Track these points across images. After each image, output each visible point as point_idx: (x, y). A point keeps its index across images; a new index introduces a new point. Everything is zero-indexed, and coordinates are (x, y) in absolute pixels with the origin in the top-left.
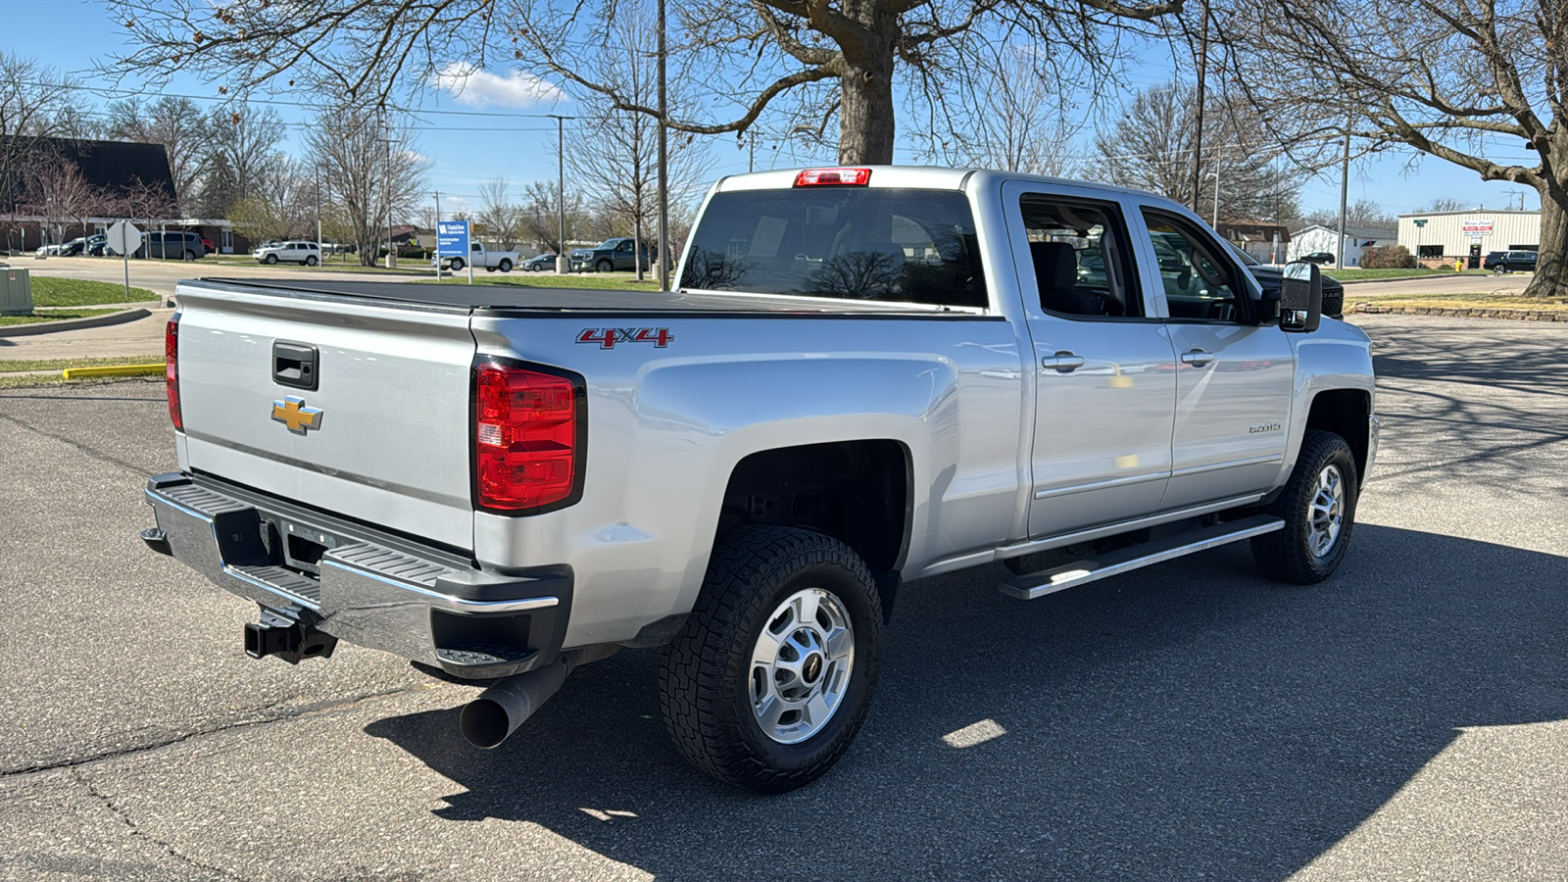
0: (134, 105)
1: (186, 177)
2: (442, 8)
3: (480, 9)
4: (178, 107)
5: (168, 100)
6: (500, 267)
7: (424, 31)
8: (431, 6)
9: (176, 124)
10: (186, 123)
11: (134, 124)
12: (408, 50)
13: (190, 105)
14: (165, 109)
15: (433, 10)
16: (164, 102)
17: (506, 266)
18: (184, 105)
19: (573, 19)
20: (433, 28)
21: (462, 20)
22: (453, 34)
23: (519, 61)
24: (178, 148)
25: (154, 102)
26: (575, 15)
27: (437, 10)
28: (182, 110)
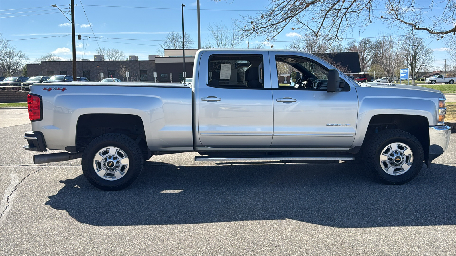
0: (354, 42)
1: (367, 61)
2: (349, 8)
3: (366, 6)
4: (366, 41)
5: (363, 40)
6: (449, 83)
7: (345, 15)
8: (346, 8)
9: (365, 46)
10: (368, 45)
11: (354, 47)
12: (341, 21)
13: (369, 40)
14: (363, 42)
15: (346, 9)
16: (362, 40)
17: (452, 82)
18: (368, 40)
19: (399, 4)
20: (347, 15)
21: (361, 10)
22: (359, 14)
23: (382, 19)
24: (365, 52)
25: (359, 40)
26: (399, 3)
27: (348, 9)
28: (367, 42)
